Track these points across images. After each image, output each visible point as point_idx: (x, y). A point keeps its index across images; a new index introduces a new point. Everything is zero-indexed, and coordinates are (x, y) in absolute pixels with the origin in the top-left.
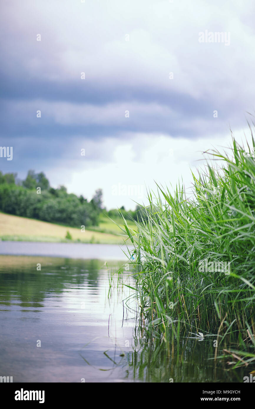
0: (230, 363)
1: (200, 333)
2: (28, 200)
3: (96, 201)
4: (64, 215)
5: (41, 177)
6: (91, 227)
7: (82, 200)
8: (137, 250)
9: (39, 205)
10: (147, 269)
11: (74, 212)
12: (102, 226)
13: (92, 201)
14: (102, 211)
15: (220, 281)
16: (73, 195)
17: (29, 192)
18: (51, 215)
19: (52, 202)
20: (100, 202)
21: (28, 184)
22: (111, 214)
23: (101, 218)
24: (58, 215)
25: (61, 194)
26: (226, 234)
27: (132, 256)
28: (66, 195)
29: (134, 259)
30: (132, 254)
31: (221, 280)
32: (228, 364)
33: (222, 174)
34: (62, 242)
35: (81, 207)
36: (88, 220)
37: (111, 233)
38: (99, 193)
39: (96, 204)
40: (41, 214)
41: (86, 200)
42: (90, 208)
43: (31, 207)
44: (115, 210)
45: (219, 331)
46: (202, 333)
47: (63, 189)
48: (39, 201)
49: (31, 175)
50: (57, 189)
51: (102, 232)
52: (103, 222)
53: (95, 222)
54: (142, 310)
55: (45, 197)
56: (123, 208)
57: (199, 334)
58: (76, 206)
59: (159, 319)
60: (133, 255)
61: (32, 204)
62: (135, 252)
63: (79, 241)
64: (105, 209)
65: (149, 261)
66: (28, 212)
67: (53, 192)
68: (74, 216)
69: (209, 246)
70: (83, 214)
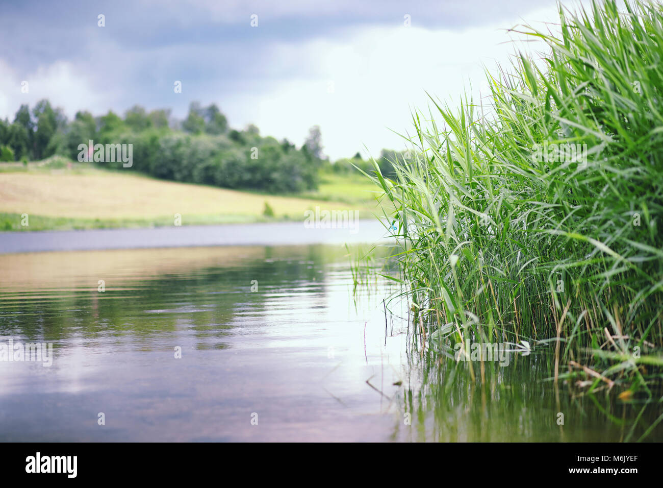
0: (583, 384)
1: (523, 342)
2: (193, 154)
3: (311, 147)
4: (258, 176)
5: (213, 111)
6: (306, 193)
7: (287, 147)
8: (401, 212)
9: (212, 162)
10: (419, 245)
11: (274, 169)
12: (324, 190)
13: (305, 148)
14: (321, 163)
15: (549, 253)
16: (270, 140)
17: (194, 139)
18: (236, 177)
19: (237, 153)
20: (318, 149)
21: (190, 126)
22: (337, 168)
23: (322, 176)
24: (247, 176)
25: (250, 139)
27: (393, 224)
28: (258, 141)
29: (396, 228)
30: (391, 222)
31: (551, 250)
32: (579, 385)
34: (258, 222)
35: (285, 159)
36: (299, 181)
37: (342, 201)
38: (316, 133)
39: (310, 152)
40: (218, 176)
41: (293, 146)
42: (303, 160)
43: (201, 166)
44: (344, 161)
45: (559, 330)
46: (526, 341)
47: (253, 130)
48: (213, 154)
49: (195, 111)
50: (242, 132)
51: (325, 199)
52: (325, 182)
53: (311, 183)
54: (416, 315)
55: (223, 146)
56: (358, 156)
57: (521, 344)
58: (277, 157)
59: (449, 324)
60: (394, 222)
61: (201, 161)
62: (397, 217)
63: (286, 218)
64: (327, 160)
65: (422, 230)
66: (196, 173)
67: (236, 136)
68: (276, 176)
69: (525, 196)
70: (289, 171)
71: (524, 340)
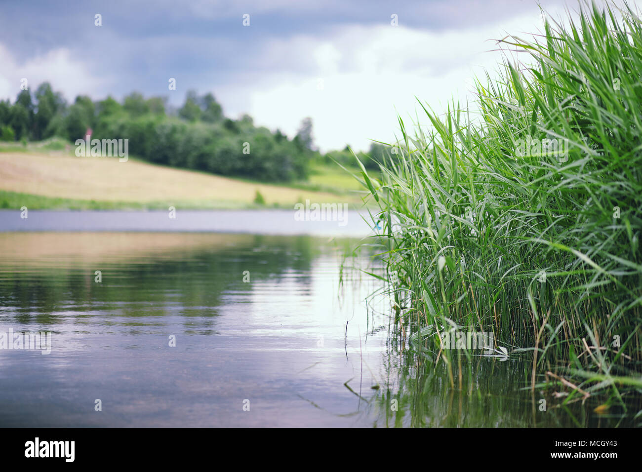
0: (559, 395)
1: (501, 348)
2: (189, 141)
3: (303, 139)
4: (250, 165)
5: (209, 99)
6: (296, 183)
7: (279, 137)
8: (386, 213)
9: (207, 149)
10: (403, 244)
11: (266, 158)
12: (314, 180)
13: (297, 139)
14: (314, 154)
15: (530, 260)
16: (263, 130)
17: (188, 125)
18: (229, 165)
19: (230, 141)
20: (309, 140)
21: (186, 113)
22: (328, 160)
23: (313, 166)
24: (239, 164)
25: (244, 128)
26: (541, 178)
27: (378, 224)
28: (252, 130)
29: (380, 228)
30: (376, 221)
31: (532, 257)
32: (555, 395)
33: (530, 78)
34: (249, 208)
35: (277, 149)
36: (290, 171)
37: (331, 191)
38: (308, 125)
39: (302, 143)
40: (212, 163)
41: (285, 137)
42: (294, 151)
43: (195, 154)
44: (335, 152)
45: (538, 341)
46: (505, 347)
47: (247, 120)
48: (207, 141)
49: (191, 98)
50: (237, 121)
51: (315, 189)
52: (316, 173)
53: (301, 173)
54: (398, 314)
55: (217, 134)
56: (347, 149)
57: (499, 350)
58: (269, 147)
59: (431, 326)
60: (379, 222)
61: (196, 148)
62: (382, 217)
63: (276, 206)
64: (318, 152)
65: (406, 231)
66: (190, 159)
67: (230, 125)
68: (268, 165)
69: (509, 202)
70: (280, 160)
71: (502, 345)
